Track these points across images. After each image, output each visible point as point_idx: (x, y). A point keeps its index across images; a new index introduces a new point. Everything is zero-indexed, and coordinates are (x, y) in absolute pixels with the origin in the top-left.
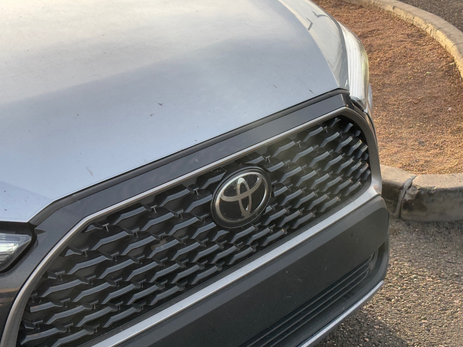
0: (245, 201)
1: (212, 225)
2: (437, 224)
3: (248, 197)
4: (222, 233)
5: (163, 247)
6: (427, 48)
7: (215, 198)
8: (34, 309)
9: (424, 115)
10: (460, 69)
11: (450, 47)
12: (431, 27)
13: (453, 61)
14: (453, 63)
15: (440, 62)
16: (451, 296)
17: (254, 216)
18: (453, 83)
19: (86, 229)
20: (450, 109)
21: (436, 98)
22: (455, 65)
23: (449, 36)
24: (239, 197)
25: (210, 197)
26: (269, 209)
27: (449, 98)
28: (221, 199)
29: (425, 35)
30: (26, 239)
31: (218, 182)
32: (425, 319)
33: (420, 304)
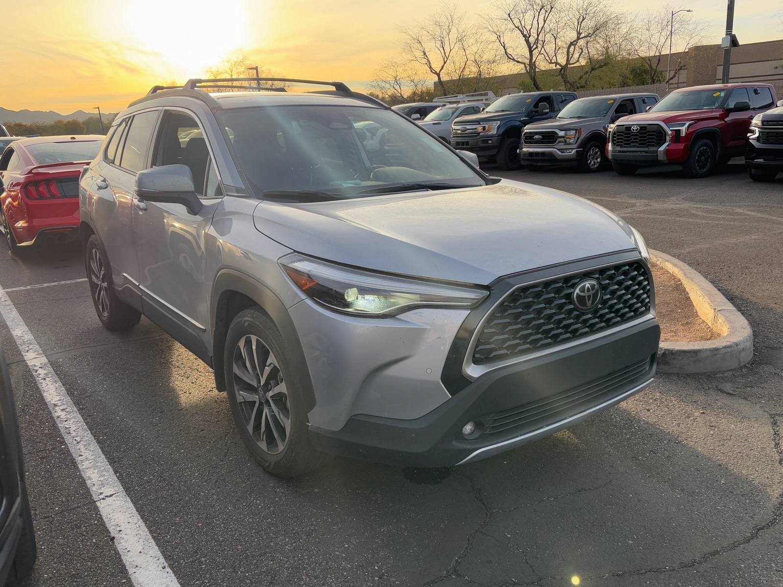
0: (589, 297)
1: (572, 306)
2: (678, 374)
3: (590, 295)
4: (576, 313)
5: (548, 312)
6: (659, 273)
7: (574, 292)
8: (486, 331)
9: (661, 313)
10: (685, 286)
11: (677, 272)
12: (660, 260)
13: (680, 281)
14: (680, 283)
15: (669, 281)
16: (692, 411)
17: (592, 308)
18: (680, 295)
19: (514, 293)
20: (679, 311)
21: (669, 304)
22: (681, 284)
23: (675, 265)
24: (586, 294)
25: (572, 290)
26: (600, 306)
27: (678, 304)
28: (577, 293)
29: (656, 266)
30: (486, 293)
31: (576, 283)
32: (675, 421)
33: (671, 413)
